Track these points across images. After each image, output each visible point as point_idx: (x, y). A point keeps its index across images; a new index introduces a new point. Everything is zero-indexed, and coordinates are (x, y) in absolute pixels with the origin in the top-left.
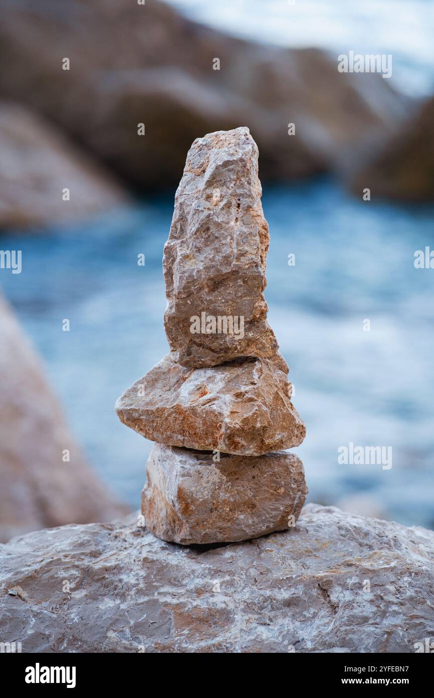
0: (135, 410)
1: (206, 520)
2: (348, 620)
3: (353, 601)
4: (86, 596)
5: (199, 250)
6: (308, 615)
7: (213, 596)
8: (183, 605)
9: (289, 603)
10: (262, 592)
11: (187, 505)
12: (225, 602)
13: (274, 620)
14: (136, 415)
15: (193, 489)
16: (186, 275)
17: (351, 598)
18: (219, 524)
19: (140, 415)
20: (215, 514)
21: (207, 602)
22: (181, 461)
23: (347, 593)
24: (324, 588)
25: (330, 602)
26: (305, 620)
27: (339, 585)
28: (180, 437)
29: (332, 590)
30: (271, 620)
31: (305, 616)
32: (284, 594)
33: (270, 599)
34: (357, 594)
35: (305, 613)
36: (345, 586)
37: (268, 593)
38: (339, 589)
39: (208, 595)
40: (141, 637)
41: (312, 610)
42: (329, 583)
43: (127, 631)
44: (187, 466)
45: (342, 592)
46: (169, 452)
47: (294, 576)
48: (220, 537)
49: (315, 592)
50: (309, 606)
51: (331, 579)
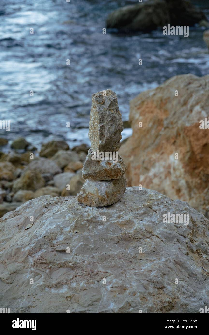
0: (91, 173)
1: (112, 198)
2: (162, 213)
3: (160, 208)
4: (92, 227)
5: (112, 125)
6: (150, 215)
7: (123, 217)
8: (118, 222)
9: (143, 214)
10: (135, 213)
11: (108, 195)
12: (128, 218)
13: (143, 219)
14: (91, 174)
15: (109, 191)
16: (111, 133)
17: (159, 208)
18: (114, 198)
19: (93, 174)
20: (113, 196)
21: (123, 219)
22: (105, 184)
23: (157, 207)
24: (150, 207)
25: (153, 210)
26: (151, 217)
27: (154, 205)
28: (105, 177)
29: (152, 207)
30: (142, 219)
31: (150, 216)
32: (141, 212)
33: (138, 214)
34: (159, 206)
35: (149, 215)
36: (155, 205)
37: (137, 212)
38: (154, 206)
39: (122, 217)
40: (115, 233)
41: (151, 214)
42: (151, 205)
43: (111, 232)
44: (107, 185)
45: (155, 207)
46: (100, 182)
47: (141, 206)
48: (115, 201)
49: (148, 209)
50: (149, 213)
51: (151, 204)
